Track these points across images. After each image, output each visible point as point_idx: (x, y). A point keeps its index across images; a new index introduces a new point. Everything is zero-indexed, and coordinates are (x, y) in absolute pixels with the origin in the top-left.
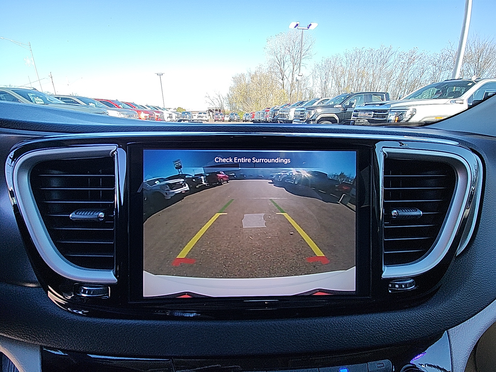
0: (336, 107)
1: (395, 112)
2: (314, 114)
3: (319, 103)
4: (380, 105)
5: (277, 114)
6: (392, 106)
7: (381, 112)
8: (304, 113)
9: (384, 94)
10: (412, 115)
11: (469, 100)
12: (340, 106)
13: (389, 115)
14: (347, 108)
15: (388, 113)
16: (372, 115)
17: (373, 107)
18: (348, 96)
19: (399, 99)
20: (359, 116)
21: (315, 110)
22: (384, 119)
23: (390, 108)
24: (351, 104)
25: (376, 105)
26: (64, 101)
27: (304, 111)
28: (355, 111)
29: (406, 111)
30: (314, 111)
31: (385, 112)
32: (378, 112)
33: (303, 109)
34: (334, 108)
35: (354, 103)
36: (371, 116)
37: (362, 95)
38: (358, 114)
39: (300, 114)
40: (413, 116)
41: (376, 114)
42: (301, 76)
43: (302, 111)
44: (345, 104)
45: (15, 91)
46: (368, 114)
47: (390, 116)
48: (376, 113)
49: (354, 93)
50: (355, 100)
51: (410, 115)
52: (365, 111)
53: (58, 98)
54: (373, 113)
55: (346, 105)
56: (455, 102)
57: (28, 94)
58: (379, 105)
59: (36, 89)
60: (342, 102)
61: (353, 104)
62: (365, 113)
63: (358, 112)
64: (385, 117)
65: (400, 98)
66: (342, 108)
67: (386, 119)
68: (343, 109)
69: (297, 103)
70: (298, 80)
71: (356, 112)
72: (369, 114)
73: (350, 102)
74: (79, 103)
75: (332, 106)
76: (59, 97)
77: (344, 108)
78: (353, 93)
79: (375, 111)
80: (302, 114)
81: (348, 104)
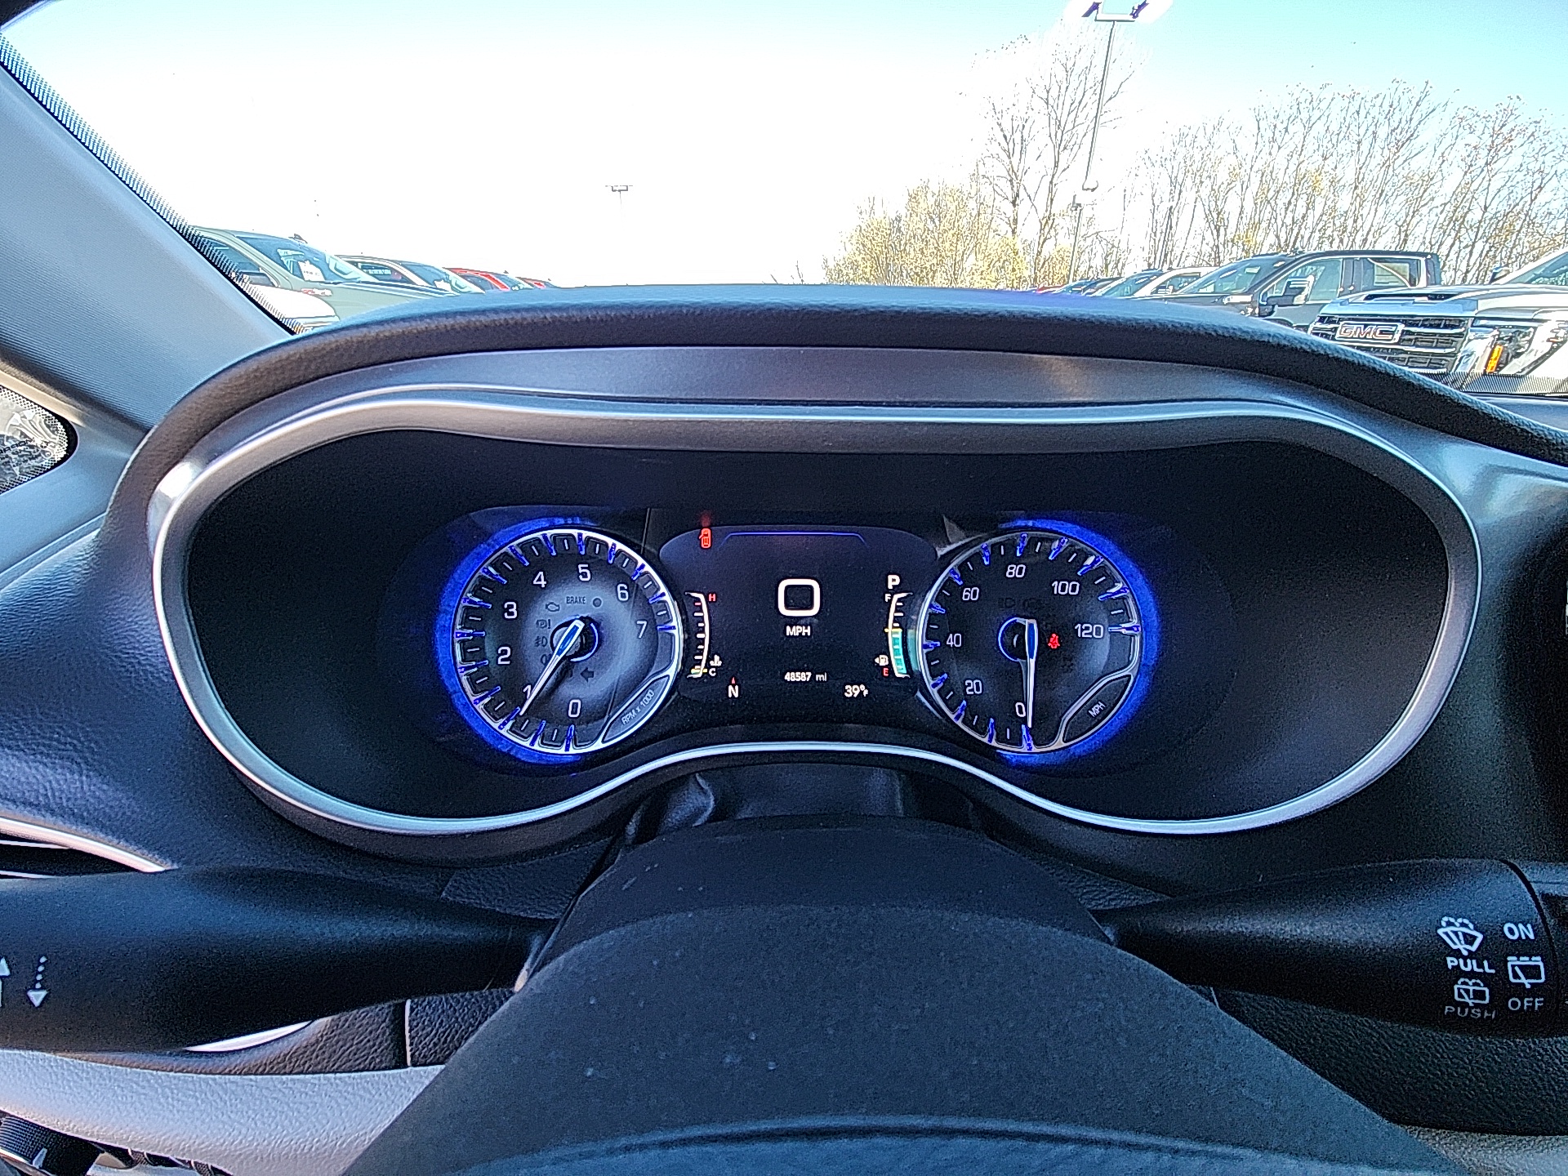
0: (1232, 301)
1: (1493, 327)
3: (1159, 287)
4: (1429, 299)
6: (1483, 305)
7: (1438, 326)
9: (1423, 260)
10: (1554, 343)
12: (1248, 298)
13: (1471, 335)
14: (1273, 306)
15: (1466, 330)
16: (1397, 337)
17: (1403, 304)
18: (1280, 263)
19: (1493, 280)
20: (1338, 335)
22: (1448, 351)
23: (1473, 314)
24: (1293, 292)
25: (1417, 299)
26: (374, 275)
28: (1322, 320)
29: (1535, 328)
31: (1453, 327)
32: (1425, 326)
34: (1223, 304)
35: (1302, 289)
36: (1390, 337)
37: (1337, 260)
38: (1336, 329)
40: (1558, 348)
41: (1413, 333)
42: (1093, 190)
44: (1266, 293)
45: (249, 241)
46: (1378, 332)
47: (1470, 340)
48: (1413, 329)
49: (1307, 252)
50: (1310, 278)
51: (1548, 340)
52: (1369, 320)
53: (355, 264)
54: (1401, 327)
55: (1269, 295)
57: (279, 251)
58: (1426, 298)
59: (300, 238)
60: (1255, 286)
61: (1300, 293)
62: (1366, 326)
63: (1334, 322)
64: (1449, 344)
65: (1495, 274)
66: (1254, 308)
67: (1454, 349)
68: (1257, 311)
69: (1075, 286)
70: (1079, 205)
71: (1330, 322)
72: (1381, 332)
73: (1289, 283)
74: (410, 281)
75: (1217, 299)
76: (357, 263)
77: (1260, 305)
78: (1302, 252)
79: (1409, 321)
81: (1278, 292)
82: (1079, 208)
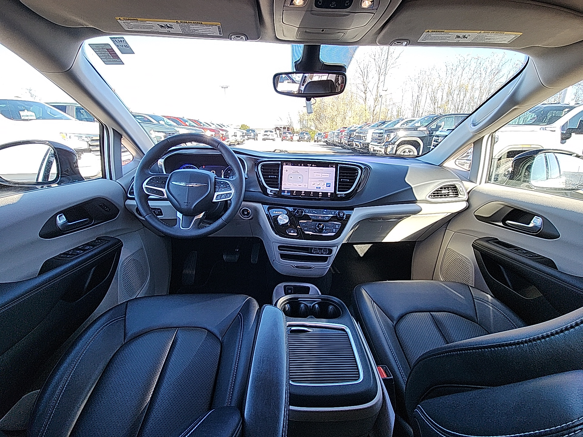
0: (420, 129)
2: (393, 137)
3: (402, 124)
5: (353, 135)
8: (383, 136)
11: (563, 127)
12: (425, 129)
14: (433, 131)
18: (436, 118)
21: (396, 133)
24: (438, 127)
27: (382, 133)
30: (394, 133)
33: (382, 131)
35: (441, 126)
37: (453, 117)
39: (378, 137)
42: (386, 91)
43: (380, 133)
44: (431, 127)
49: (444, 114)
50: (443, 123)
55: (432, 128)
56: (546, 130)
60: (428, 125)
68: (428, 133)
71: (438, 137)
73: (437, 124)
74: (151, 122)
75: (416, 129)
77: (429, 131)
78: (442, 114)
80: (380, 137)
81: (434, 127)
82: (381, 97)
